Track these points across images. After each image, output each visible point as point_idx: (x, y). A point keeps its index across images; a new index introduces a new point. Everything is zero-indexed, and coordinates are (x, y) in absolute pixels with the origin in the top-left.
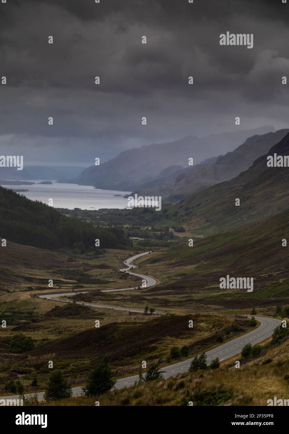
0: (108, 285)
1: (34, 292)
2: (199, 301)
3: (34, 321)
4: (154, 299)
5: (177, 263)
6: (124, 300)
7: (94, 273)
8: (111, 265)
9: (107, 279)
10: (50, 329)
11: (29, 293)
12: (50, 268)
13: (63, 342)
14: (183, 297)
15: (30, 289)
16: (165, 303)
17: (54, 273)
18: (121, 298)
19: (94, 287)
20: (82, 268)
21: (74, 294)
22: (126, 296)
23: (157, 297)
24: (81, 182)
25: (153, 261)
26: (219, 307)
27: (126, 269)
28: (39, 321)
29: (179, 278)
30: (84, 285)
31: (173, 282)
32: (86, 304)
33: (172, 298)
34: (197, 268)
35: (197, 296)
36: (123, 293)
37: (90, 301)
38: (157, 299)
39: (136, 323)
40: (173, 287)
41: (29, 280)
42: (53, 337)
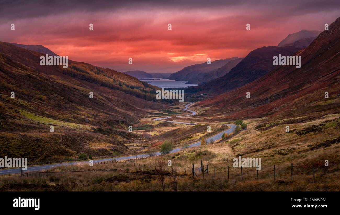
0: (179, 115)
1: (152, 118)
2: (211, 119)
3: (152, 128)
4: (195, 119)
5: (204, 106)
6: (184, 120)
7: (175, 110)
8: (180, 107)
9: (179, 113)
10: (157, 131)
11: (151, 118)
12: (159, 109)
13: (161, 135)
14: (205, 118)
15: (151, 117)
16: (199, 121)
17: (160, 111)
18: (184, 119)
19: (174, 116)
20: (170, 109)
21: (167, 118)
22: (185, 118)
23: (196, 118)
24: (170, 79)
25: (195, 106)
26: (218, 121)
27: (186, 109)
28: (154, 128)
29: (204, 111)
30: (171, 115)
31: (202, 113)
32: (171, 122)
33: (202, 119)
34: (210, 108)
35: (210, 118)
36: (184, 117)
37: (172, 121)
38: (196, 119)
39: (187, 128)
40: (202, 115)
41: (151, 113)
42: (157, 134)
